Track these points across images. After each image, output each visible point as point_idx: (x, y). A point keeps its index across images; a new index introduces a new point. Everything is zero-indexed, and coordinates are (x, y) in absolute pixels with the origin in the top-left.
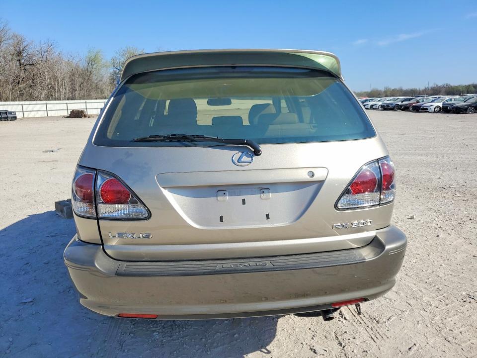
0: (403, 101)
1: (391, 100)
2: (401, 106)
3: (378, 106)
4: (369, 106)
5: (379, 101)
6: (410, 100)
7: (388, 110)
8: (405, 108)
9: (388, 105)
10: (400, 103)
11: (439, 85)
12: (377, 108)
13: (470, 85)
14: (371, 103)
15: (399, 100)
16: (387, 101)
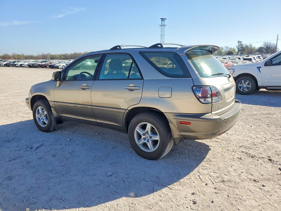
0: (42, 62)
1: (33, 62)
2: (42, 65)
3: (25, 65)
4: (19, 65)
5: (25, 62)
6: (45, 62)
7: (33, 68)
8: (45, 66)
9: (33, 65)
10: (40, 63)
11: (45, 54)
12: (25, 66)
13: (61, 55)
14: (20, 63)
15: (39, 62)
16: (31, 62)
